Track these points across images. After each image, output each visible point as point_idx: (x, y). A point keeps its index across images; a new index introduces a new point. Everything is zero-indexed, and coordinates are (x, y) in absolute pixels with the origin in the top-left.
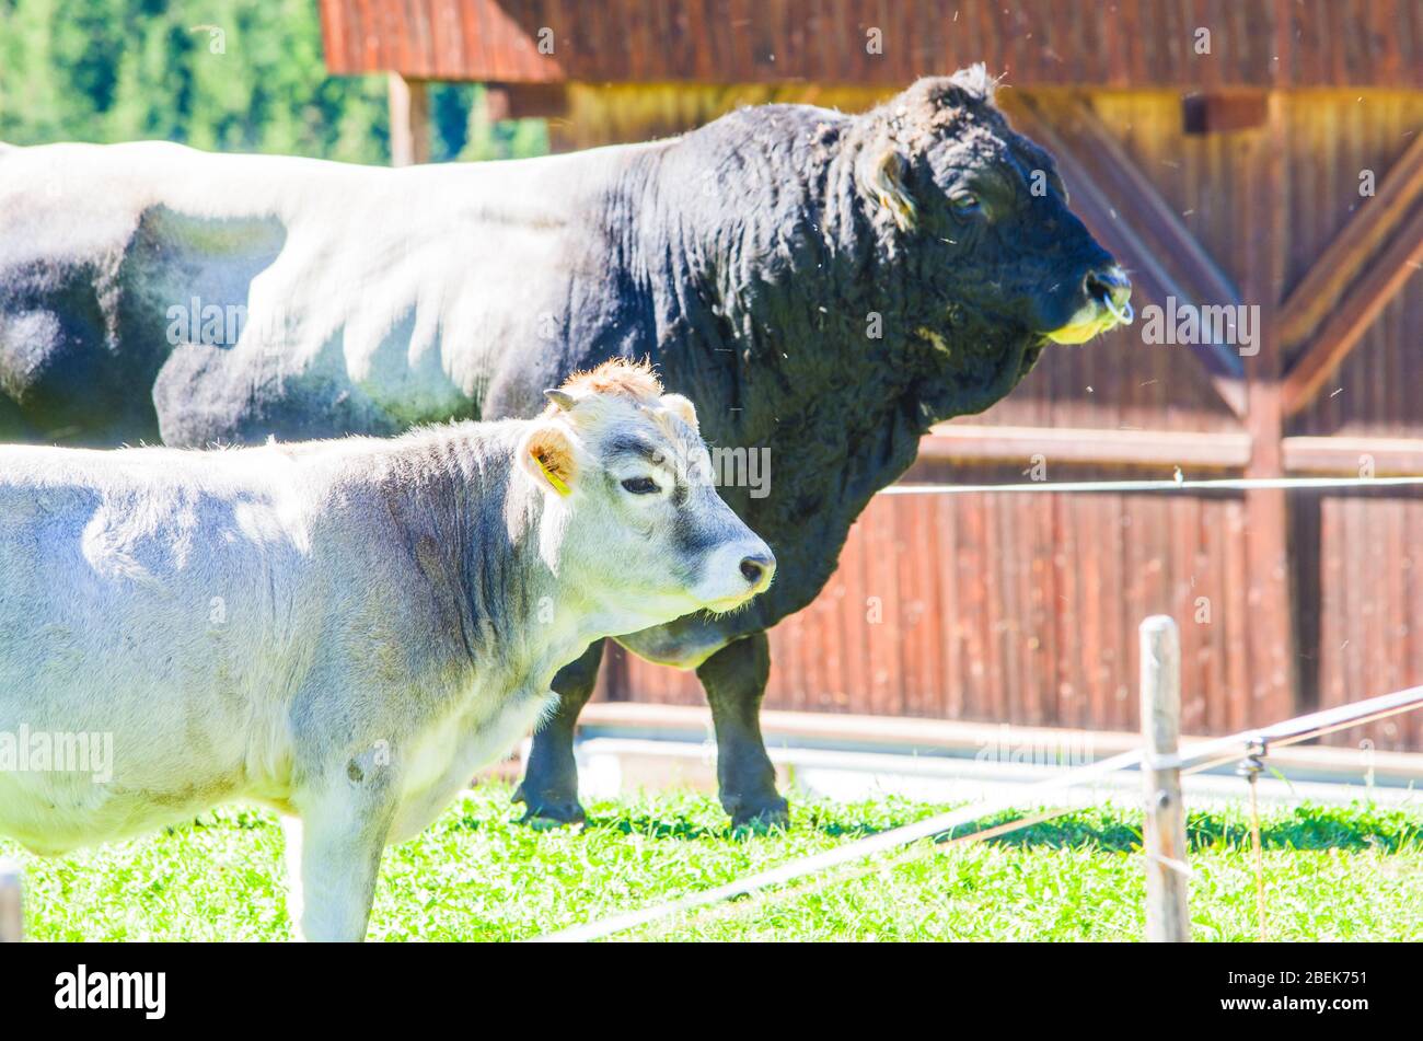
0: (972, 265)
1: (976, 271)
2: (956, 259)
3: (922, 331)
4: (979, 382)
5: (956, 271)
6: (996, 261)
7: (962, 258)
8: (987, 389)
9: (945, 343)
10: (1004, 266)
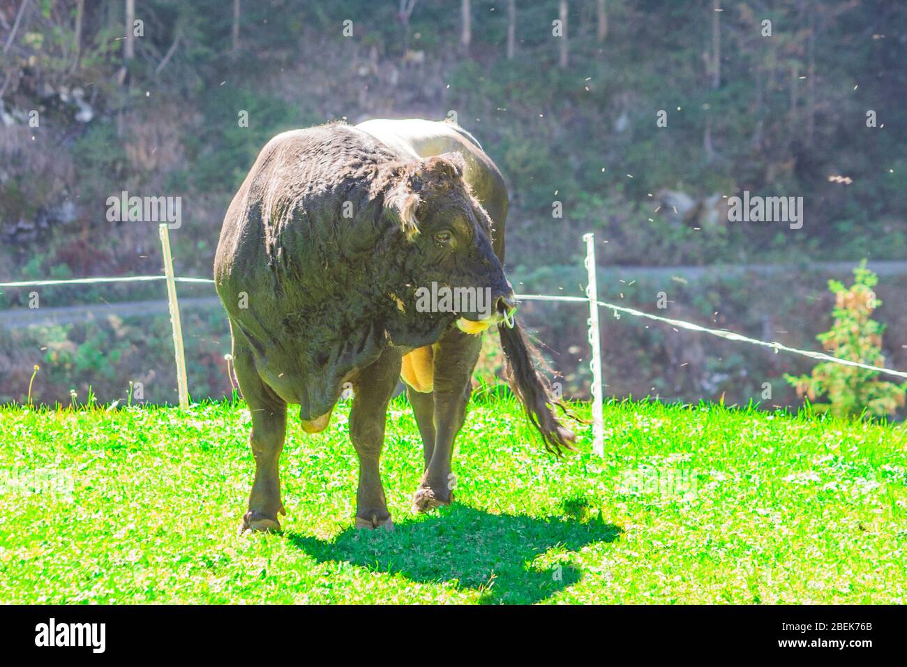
0: (437, 271)
1: (438, 274)
2: (429, 265)
3: (392, 295)
4: (419, 331)
5: (427, 271)
6: (451, 272)
7: (433, 266)
8: (422, 336)
9: (404, 307)
10: (455, 277)
